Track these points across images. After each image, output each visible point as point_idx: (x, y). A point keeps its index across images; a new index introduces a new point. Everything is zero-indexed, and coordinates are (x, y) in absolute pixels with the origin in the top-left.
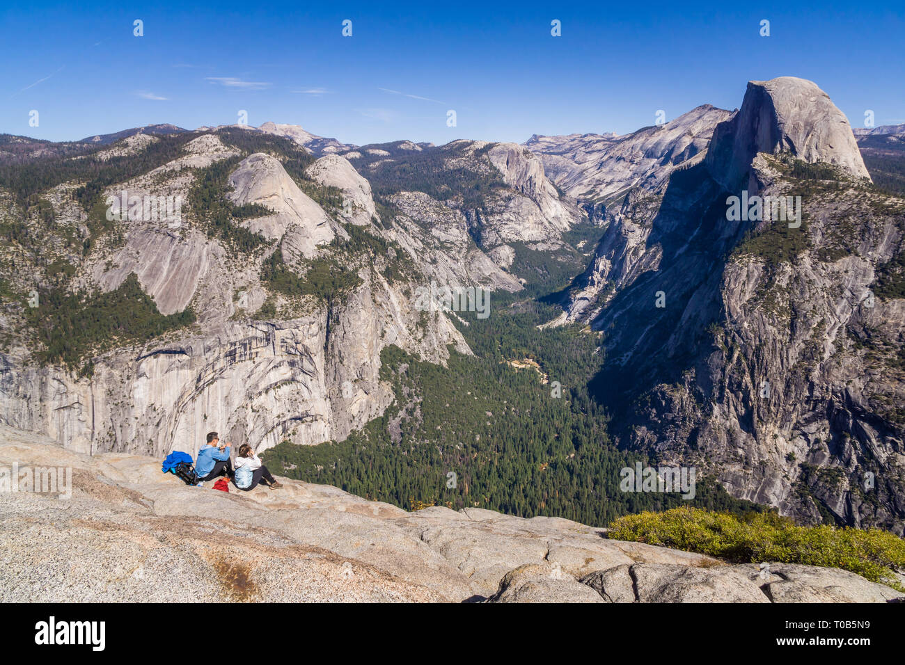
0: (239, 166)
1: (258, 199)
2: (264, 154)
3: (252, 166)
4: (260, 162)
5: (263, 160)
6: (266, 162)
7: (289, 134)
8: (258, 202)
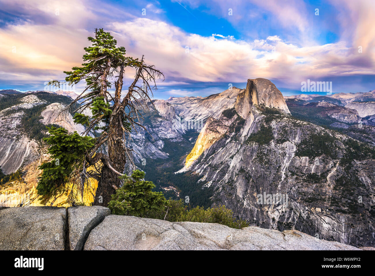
0: (46, 108)
1: (54, 122)
2: (58, 103)
3: (52, 108)
4: (56, 107)
5: (57, 106)
6: (59, 107)
7: (69, 95)
8: (54, 123)
